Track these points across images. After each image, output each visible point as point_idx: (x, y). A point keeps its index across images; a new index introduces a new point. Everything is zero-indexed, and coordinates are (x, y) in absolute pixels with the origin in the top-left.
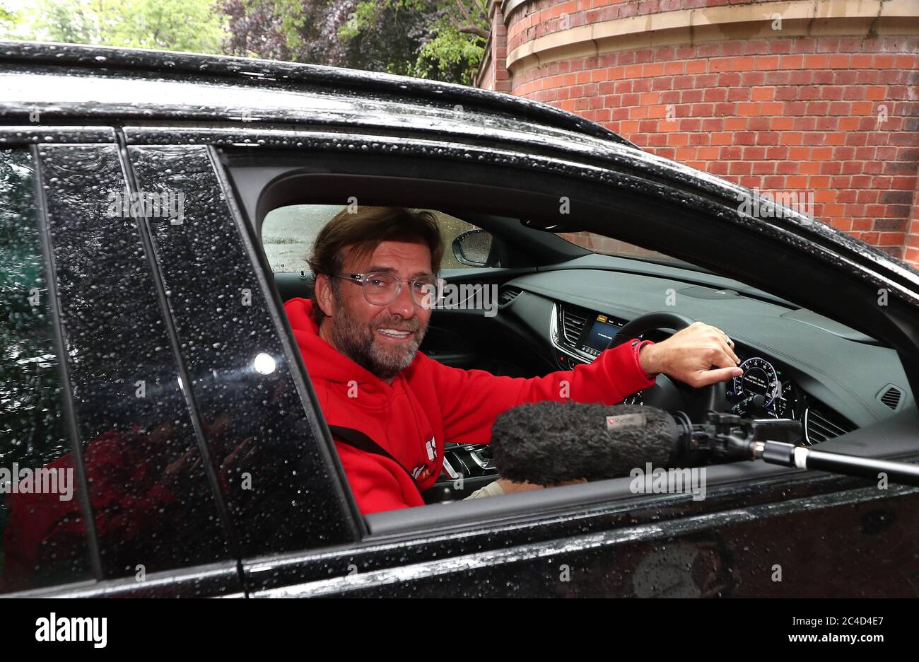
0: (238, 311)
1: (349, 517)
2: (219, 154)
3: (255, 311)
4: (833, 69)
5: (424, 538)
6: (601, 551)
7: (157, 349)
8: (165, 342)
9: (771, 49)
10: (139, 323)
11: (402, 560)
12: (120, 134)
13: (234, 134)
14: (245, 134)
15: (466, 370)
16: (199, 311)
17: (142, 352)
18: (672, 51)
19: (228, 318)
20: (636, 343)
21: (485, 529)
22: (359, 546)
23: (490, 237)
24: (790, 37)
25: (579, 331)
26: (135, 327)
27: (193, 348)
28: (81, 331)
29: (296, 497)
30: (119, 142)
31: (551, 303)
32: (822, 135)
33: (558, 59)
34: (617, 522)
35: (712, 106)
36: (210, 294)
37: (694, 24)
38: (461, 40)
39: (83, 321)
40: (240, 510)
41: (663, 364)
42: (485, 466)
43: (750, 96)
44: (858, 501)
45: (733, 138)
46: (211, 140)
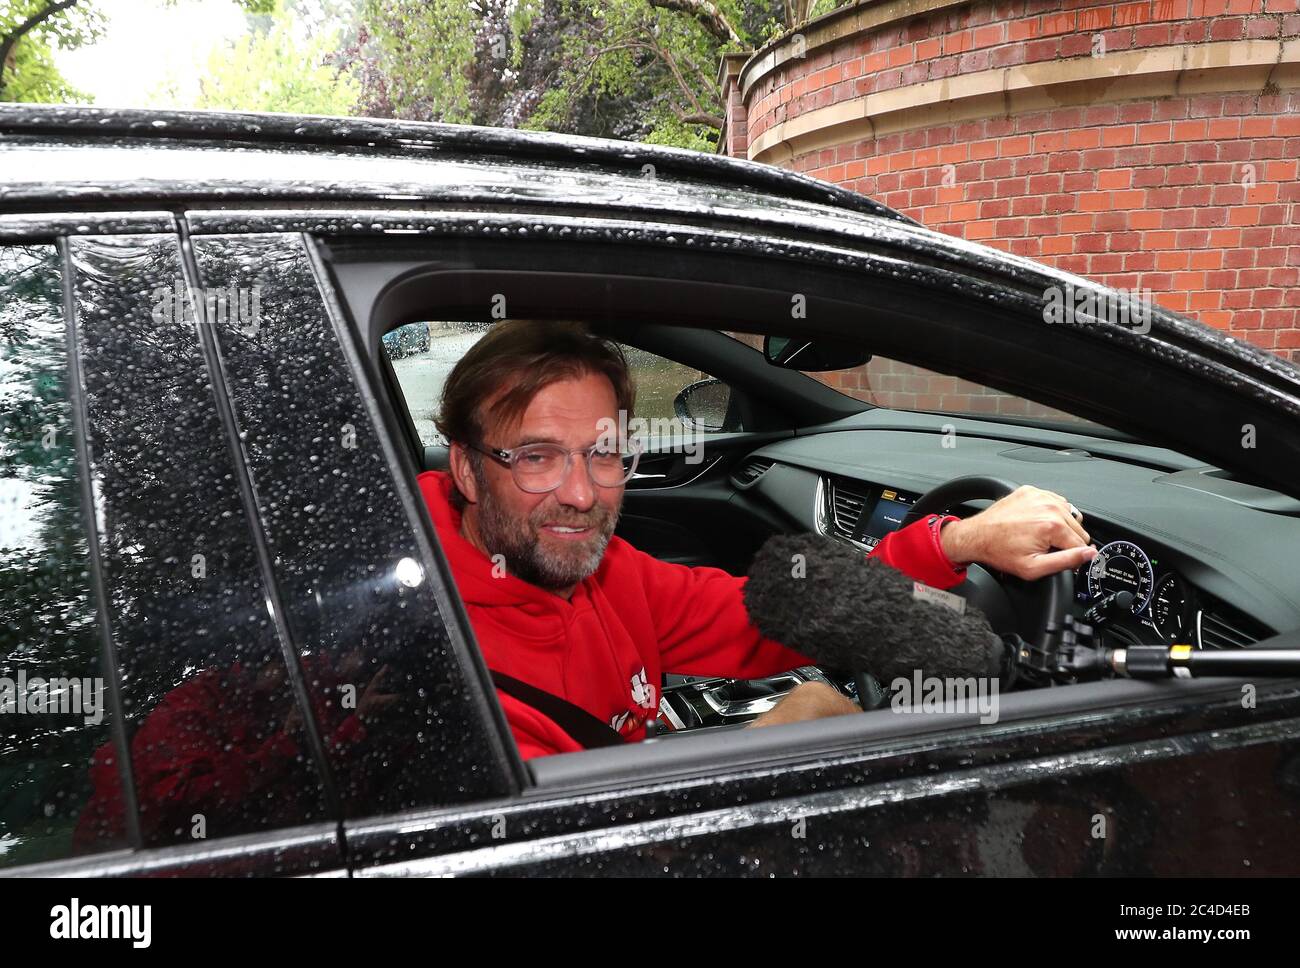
0: (342, 459)
1: (503, 760)
2: (318, 246)
3: (365, 459)
4: (1217, 140)
5: (614, 791)
6: (883, 811)
7: (226, 514)
8: (236, 504)
9: (1122, 117)
10: (201, 478)
11: (581, 822)
12: (182, 222)
13: (338, 217)
14: (355, 217)
15: (691, 568)
16: (286, 461)
17: (204, 519)
18: (981, 127)
19: (327, 469)
20: (933, 520)
21: (706, 778)
22: (518, 801)
23: (728, 389)
24: (1149, 99)
25: (856, 515)
26: (195, 483)
27: (277, 513)
28: (118, 490)
29: (423, 728)
30: (179, 231)
31: (815, 477)
32: (1206, 233)
33: (819, 147)
34: (906, 767)
35: (1040, 200)
36: (302, 437)
37: (1009, 88)
38: (686, 133)
39: (121, 476)
40: (343, 747)
41: (978, 548)
42: (723, 711)
43: (1096, 184)
44: (1286, 738)
45: (1074, 243)
46: (307, 226)
